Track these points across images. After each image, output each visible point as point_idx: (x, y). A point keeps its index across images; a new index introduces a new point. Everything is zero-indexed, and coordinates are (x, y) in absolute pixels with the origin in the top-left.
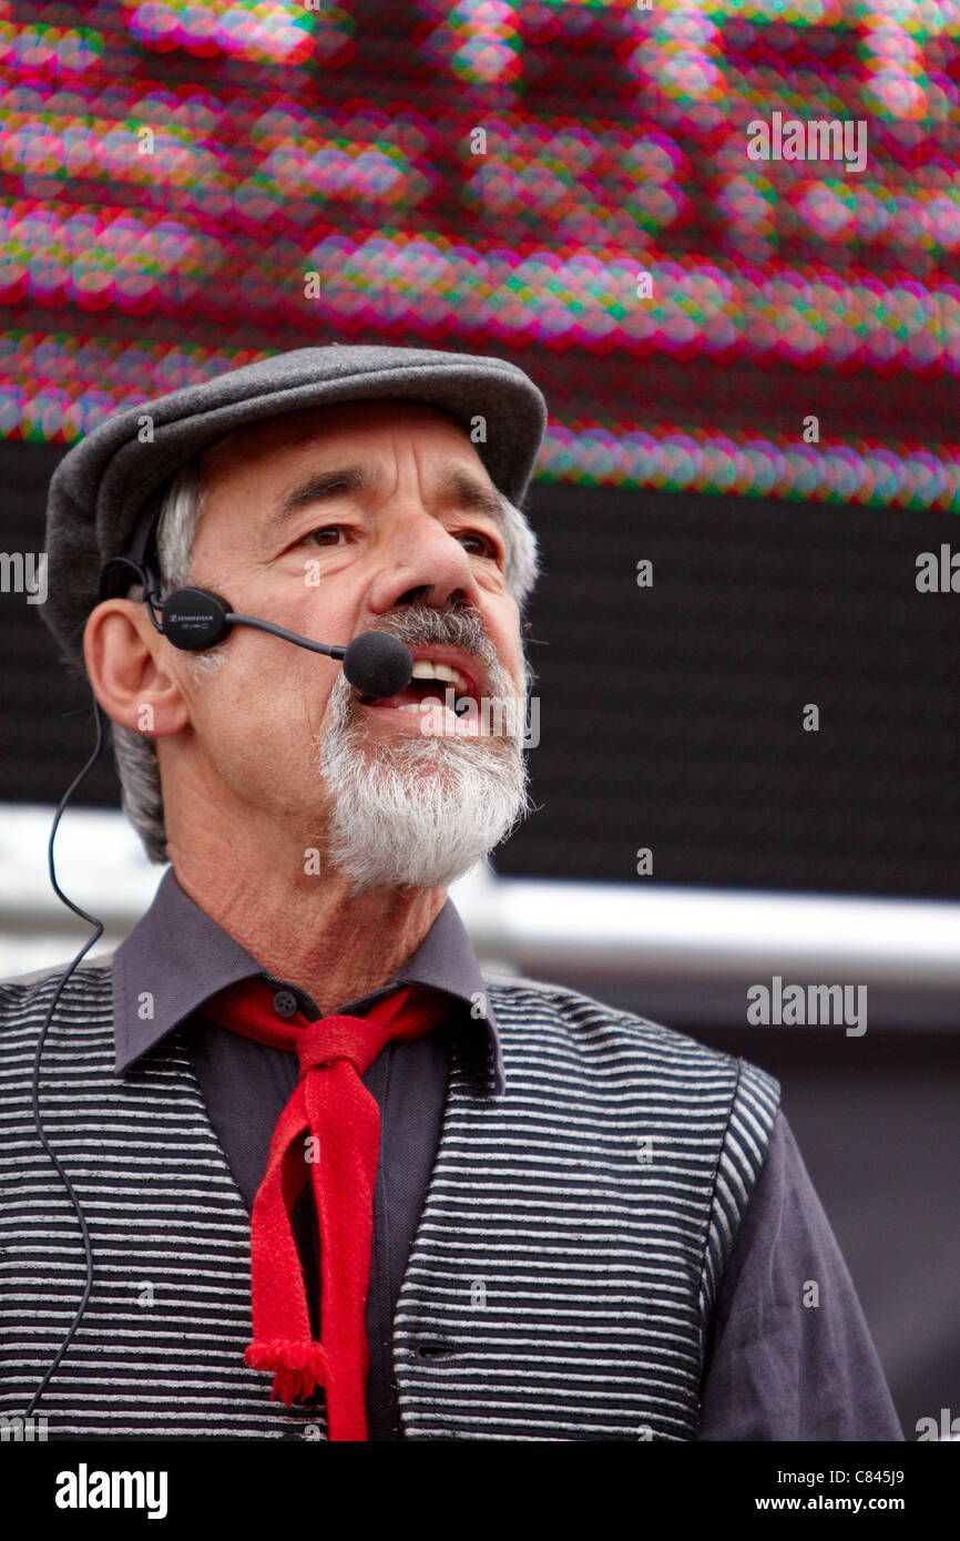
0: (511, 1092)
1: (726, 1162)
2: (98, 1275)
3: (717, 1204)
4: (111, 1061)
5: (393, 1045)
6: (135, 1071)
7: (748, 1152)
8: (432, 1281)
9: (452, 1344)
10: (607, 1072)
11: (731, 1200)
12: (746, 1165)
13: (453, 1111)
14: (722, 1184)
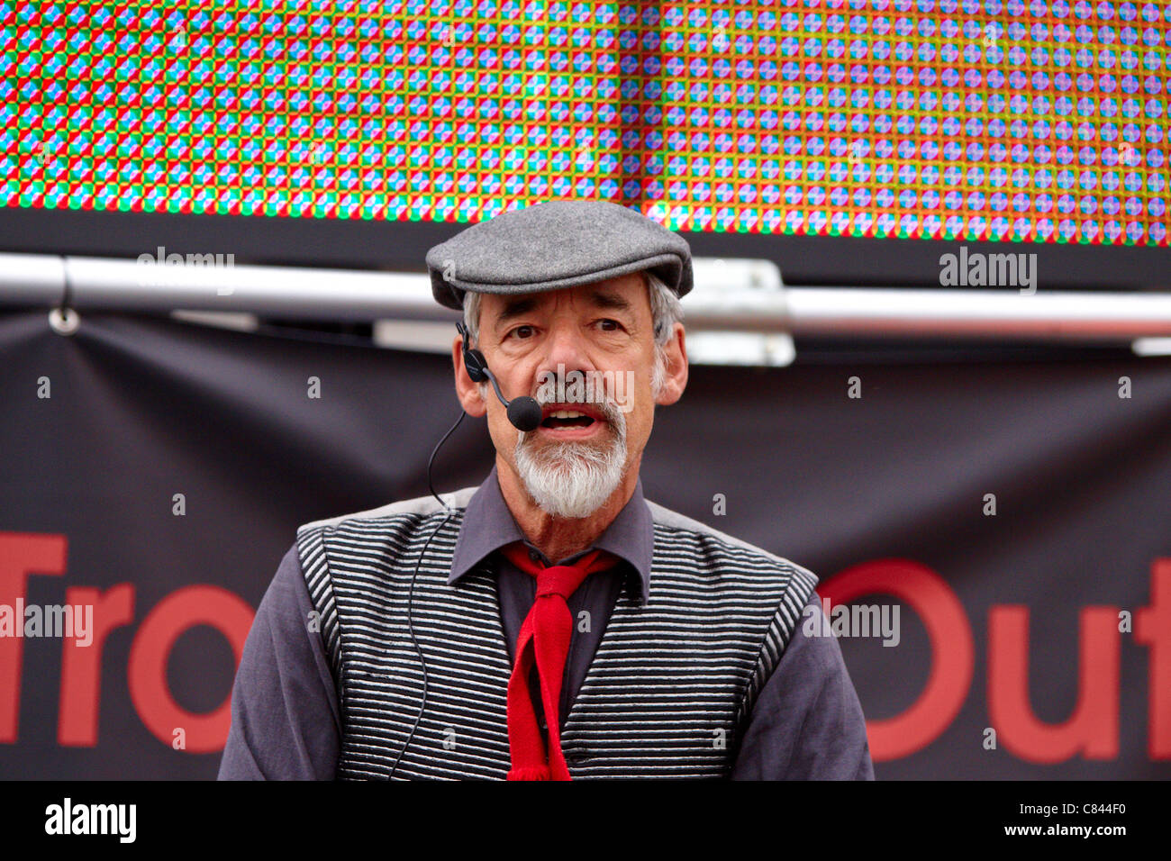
0: (651, 603)
1: (769, 638)
2: (430, 688)
3: (760, 662)
4: (446, 575)
5: (590, 578)
6: (460, 582)
7: (782, 633)
8: (583, 719)
9: (590, 753)
10: (713, 587)
11: (769, 659)
12: (780, 640)
13: (615, 617)
14: (764, 650)
